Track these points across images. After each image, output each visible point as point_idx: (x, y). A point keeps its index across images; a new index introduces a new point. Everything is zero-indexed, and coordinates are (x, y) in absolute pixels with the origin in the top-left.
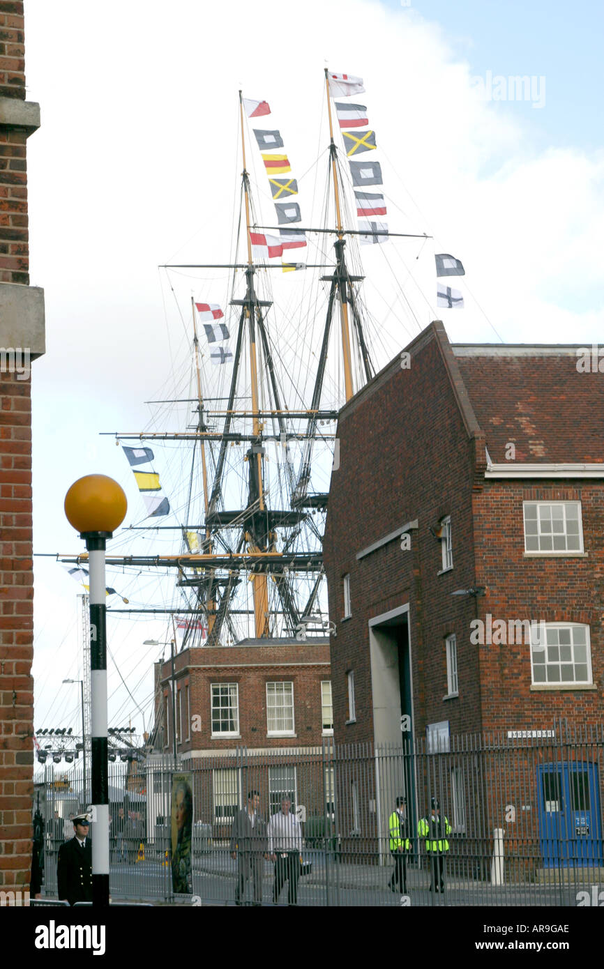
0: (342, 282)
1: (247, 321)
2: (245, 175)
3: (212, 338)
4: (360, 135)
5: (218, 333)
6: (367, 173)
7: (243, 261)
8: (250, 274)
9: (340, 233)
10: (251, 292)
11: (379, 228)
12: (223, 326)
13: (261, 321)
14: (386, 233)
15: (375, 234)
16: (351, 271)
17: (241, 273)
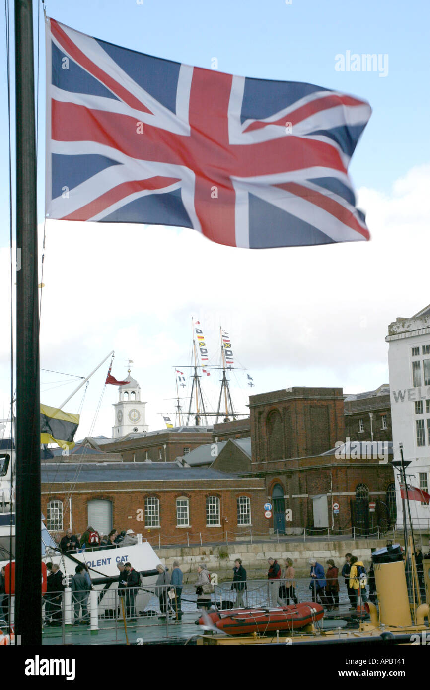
0: (225, 381)
1: (195, 381)
2: (194, 341)
3: (180, 380)
4: (228, 344)
5: (182, 379)
6: (229, 353)
7: (194, 365)
8: (195, 368)
9: (224, 369)
10: (196, 373)
11: (232, 367)
12: (183, 378)
13: (199, 382)
14: (233, 369)
15: (230, 368)
16: (227, 379)
17: (193, 368)
